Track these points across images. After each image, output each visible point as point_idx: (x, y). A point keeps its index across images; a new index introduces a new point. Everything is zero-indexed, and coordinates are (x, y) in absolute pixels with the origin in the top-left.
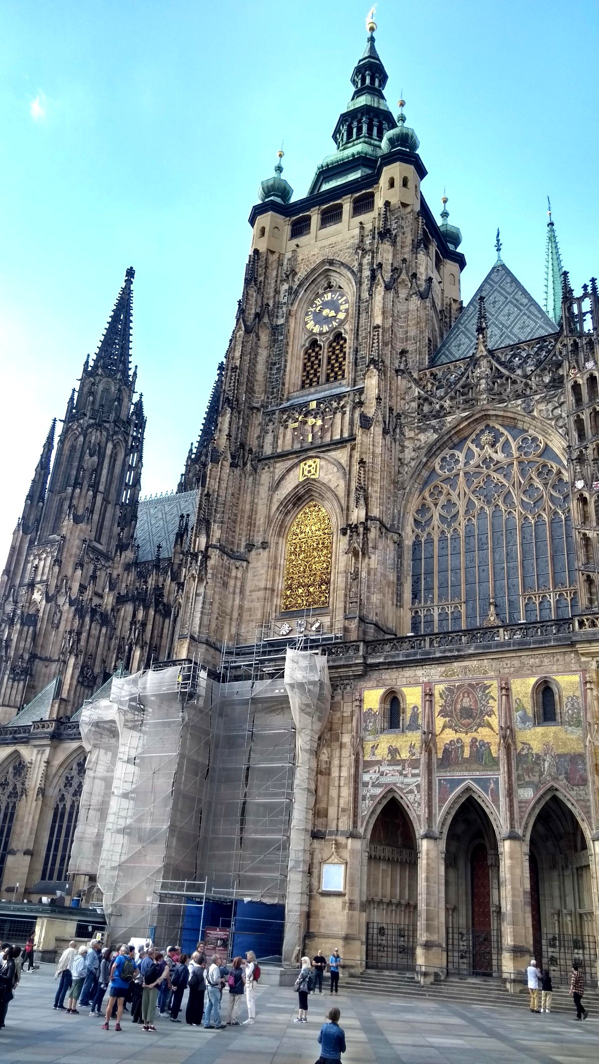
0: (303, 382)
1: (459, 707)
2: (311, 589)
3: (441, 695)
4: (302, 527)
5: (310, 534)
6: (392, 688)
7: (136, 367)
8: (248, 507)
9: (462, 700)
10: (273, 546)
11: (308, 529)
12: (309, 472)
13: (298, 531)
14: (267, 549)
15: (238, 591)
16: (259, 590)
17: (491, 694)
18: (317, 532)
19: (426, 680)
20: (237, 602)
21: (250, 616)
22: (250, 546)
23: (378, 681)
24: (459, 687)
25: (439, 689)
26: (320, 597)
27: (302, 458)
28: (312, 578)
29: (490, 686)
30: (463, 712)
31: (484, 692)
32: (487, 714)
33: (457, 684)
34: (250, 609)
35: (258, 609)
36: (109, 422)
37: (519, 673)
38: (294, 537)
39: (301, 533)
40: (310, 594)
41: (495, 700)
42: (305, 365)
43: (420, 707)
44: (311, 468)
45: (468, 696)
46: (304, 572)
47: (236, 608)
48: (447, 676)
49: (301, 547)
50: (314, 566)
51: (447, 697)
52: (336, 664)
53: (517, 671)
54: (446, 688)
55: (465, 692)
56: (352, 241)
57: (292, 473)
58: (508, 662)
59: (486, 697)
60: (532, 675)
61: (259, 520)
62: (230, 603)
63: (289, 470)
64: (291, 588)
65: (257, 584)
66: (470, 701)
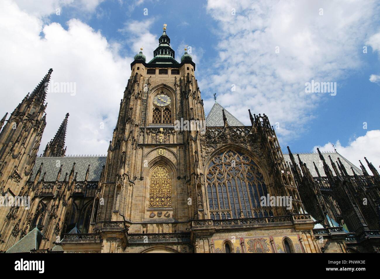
0: (153, 121)
1: (256, 247)
2: (163, 199)
3: (247, 243)
4: (157, 174)
5: (161, 177)
6: (226, 240)
7: (47, 103)
8: (133, 162)
9: (256, 245)
10: (145, 179)
11: (159, 175)
12: (161, 153)
13: (155, 175)
14: (143, 180)
15: (131, 195)
16: (140, 197)
17: (267, 243)
18: (164, 177)
19: (240, 237)
20: (130, 200)
21: (136, 207)
22: (135, 178)
23: (220, 237)
24: (255, 239)
25: (246, 241)
26: (167, 203)
27: (158, 147)
28: (163, 195)
29: (266, 240)
30: (258, 250)
31: (264, 242)
32: (267, 250)
33: (253, 239)
34: (136, 204)
35: (140, 204)
36: (34, 120)
37: (276, 235)
38: (153, 177)
39: (157, 176)
40: (162, 201)
41: (269, 245)
42: (153, 115)
43: (240, 247)
44: (162, 152)
45: (259, 244)
46: (159, 192)
47: (130, 203)
48: (248, 235)
49: (156, 182)
50: (163, 190)
51: (250, 244)
52: (202, 228)
53: (275, 234)
54: (249, 240)
55: (257, 242)
56: (172, 81)
57: (153, 152)
58: (271, 231)
59: (265, 243)
60: (281, 235)
61: (138, 168)
62: (128, 200)
63: (152, 151)
64: (153, 198)
65: (139, 194)
66: (260, 245)
